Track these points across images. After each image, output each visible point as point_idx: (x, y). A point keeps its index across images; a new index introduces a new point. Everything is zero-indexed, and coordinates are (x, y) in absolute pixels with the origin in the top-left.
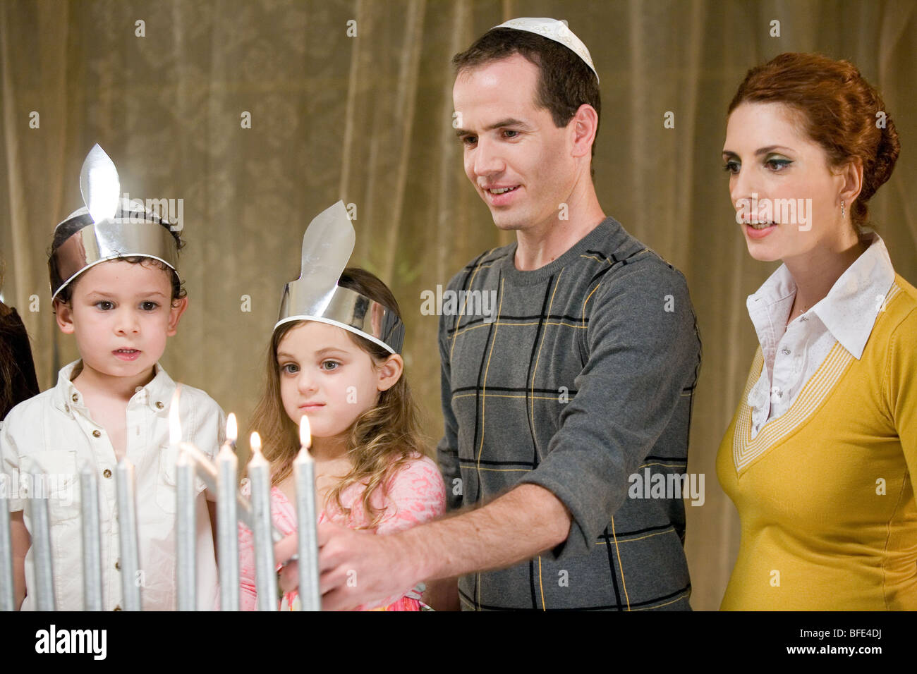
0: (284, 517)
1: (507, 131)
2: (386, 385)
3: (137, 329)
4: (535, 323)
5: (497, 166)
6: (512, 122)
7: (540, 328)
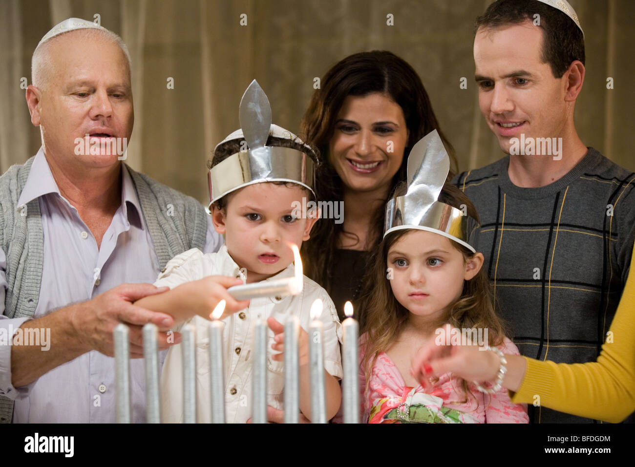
0: (391, 377)
1: (518, 79)
2: (470, 276)
3: (279, 239)
4: (548, 229)
5: (510, 107)
6: (523, 73)
7: (551, 233)
